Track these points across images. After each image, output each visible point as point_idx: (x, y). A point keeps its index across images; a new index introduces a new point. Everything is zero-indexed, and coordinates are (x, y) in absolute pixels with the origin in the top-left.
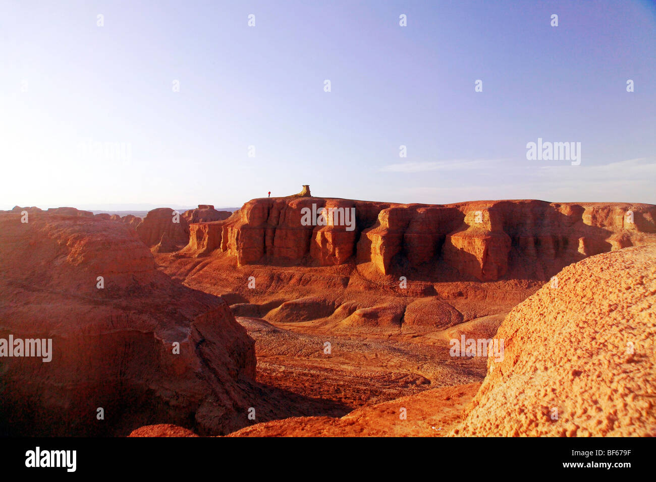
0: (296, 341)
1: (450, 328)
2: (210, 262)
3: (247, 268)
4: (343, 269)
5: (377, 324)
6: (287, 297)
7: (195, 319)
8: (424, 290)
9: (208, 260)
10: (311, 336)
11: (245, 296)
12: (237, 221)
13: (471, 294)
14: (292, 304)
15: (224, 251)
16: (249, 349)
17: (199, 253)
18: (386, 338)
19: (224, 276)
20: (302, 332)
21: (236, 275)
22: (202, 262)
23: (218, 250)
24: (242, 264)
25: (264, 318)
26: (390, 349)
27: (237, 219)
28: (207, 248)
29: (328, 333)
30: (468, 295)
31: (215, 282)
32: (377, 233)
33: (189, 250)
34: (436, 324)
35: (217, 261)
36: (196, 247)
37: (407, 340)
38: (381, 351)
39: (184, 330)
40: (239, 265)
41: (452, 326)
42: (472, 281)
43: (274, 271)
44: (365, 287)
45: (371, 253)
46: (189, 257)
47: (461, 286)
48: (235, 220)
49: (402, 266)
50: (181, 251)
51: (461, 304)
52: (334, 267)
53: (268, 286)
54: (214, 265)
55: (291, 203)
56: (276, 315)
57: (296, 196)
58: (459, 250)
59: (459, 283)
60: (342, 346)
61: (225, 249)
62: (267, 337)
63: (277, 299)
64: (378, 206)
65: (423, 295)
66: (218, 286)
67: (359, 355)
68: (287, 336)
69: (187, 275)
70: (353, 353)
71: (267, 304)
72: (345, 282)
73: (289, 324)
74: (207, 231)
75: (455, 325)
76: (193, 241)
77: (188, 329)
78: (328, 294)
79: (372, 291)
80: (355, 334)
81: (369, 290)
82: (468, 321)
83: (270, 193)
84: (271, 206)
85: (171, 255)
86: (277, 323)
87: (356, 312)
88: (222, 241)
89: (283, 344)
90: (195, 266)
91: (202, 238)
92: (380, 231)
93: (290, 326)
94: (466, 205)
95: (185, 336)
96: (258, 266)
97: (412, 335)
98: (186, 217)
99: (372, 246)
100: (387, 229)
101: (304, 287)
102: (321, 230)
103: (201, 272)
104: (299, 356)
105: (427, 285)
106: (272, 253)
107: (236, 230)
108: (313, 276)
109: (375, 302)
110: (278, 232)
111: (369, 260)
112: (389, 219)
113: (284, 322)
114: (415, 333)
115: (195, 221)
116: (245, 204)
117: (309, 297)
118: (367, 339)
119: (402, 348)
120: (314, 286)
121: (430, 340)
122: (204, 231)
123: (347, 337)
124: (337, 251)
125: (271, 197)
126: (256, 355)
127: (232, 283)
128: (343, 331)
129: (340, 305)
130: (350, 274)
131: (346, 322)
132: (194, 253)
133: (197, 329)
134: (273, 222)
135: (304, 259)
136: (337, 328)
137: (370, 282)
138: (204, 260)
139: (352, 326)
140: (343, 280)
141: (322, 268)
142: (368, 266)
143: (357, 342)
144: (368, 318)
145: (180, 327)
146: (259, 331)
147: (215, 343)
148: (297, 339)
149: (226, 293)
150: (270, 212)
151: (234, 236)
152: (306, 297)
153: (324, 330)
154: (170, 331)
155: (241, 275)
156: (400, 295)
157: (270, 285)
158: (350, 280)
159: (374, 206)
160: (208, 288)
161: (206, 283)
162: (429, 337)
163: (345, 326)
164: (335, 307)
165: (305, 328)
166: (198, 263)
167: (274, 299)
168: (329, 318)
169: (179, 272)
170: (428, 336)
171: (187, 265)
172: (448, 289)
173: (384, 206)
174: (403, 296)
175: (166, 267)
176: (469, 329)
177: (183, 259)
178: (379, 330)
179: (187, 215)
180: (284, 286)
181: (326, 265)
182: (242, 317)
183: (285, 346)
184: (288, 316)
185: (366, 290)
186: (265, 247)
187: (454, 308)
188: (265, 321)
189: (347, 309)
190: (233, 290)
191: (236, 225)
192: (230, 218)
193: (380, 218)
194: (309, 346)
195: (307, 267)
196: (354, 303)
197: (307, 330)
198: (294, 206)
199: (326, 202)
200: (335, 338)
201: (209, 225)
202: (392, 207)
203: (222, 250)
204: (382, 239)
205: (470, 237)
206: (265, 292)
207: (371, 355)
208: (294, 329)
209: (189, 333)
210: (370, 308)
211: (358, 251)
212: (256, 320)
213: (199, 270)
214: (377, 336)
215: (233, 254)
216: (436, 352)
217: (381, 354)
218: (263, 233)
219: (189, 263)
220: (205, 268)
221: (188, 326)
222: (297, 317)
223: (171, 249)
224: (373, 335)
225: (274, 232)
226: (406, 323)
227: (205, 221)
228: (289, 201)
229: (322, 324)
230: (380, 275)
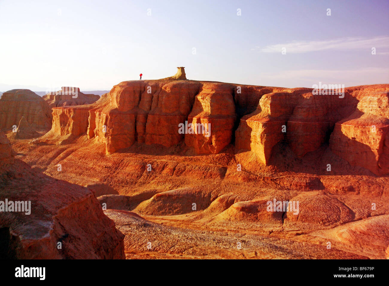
0: (168, 236)
1: (340, 227)
2: (76, 150)
3: (116, 157)
4: (219, 159)
5: (256, 219)
6: (159, 188)
7: (58, 211)
8: (309, 183)
9: (74, 147)
10: (184, 231)
11: (114, 186)
12: (105, 105)
13: (364, 189)
14: (165, 195)
15: (90, 138)
16: (118, 244)
17: (63, 140)
18: (266, 234)
19: (91, 165)
20: (175, 226)
21: (104, 164)
22: (66, 149)
23: (85, 136)
24: (111, 151)
25: (133, 211)
26: (270, 247)
27: (105, 103)
28: (72, 134)
29: (203, 227)
30: (360, 190)
31: (81, 171)
32: (258, 120)
33: (52, 136)
34: (322, 221)
35: (83, 148)
36: (59, 133)
37: (290, 237)
38: (261, 249)
39: (45, 224)
40: (107, 153)
41: (342, 224)
42: (365, 175)
43: (146, 159)
44: (244, 179)
45: (251, 142)
46: (52, 144)
47: (352, 180)
48: (103, 104)
49: (285, 156)
50: (43, 137)
51: (351, 200)
52: (211, 156)
53: (139, 177)
54: (79, 153)
55: (164, 86)
56: (147, 208)
57: (171, 79)
58: (349, 139)
59: (350, 176)
60: (218, 242)
61: (92, 135)
62: (138, 232)
63: (149, 190)
64: (259, 91)
65: (308, 188)
66: (84, 175)
67: (236, 253)
68: (159, 230)
69: (49, 164)
70: (230, 250)
71: (137, 195)
72: (223, 173)
73: (161, 217)
74: (71, 116)
75: (344, 223)
76: (56, 127)
77: (50, 223)
78: (203, 185)
79: (252, 183)
80: (232, 229)
81: (248, 182)
82: (360, 219)
83: (141, 75)
84: (143, 90)
85: (30, 142)
86: (148, 216)
87: (233, 205)
88: (89, 127)
89: (155, 240)
90: (58, 153)
91: (67, 123)
92: (261, 118)
93: (162, 219)
94: (360, 89)
95: (46, 231)
96: (128, 154)
97: (295, 233)
98: (48, 100)
99: (252, 134)
100: (269, 116)
101: (177, 178)
102: (197, 116)
103: (65, 160)
104: (171, 253)
105: (313, 178)
106: (144, 141)
107: (104, 116)
108: (188, 165)
109: (254, 195)
110: (150, 117)
111: (249, 149)
112: (271, 104)
113: (155, 215)
114: (299, 230)
115: (57, 105)
116: (115, 87)
117: (183, 188)
118: (246, 236)
119: (285, 246)
120: (189, 177)
121: (316, 239)
122: (69, 116)
123: (224, 233)
124: (214, 139)
125: (142, 79)
126: (125, 251)
127: (100, 172)
128: (219, 226)
129: (217, 197)
130: (227, 164)
131: (223, 216)
132: (58, 140)
133: (60, 223)
134: (146, 107)
135: (178, 147)
136: (213, 222)
137: (250, 173)
138: (68, 147)
139: (230, 220)
140: (220, 170)
141: (197, 157)
142: (247, 155)
143: (235, 238)
144: (246, 212)
145: (41, 221)
146: (128, 225)
147: (79, 239)
148: (170, 234)
149: (93, 184)
150: (142, 97)
151: (102, 122)
152: (179, 189)
153: (198, 224)
154: (28, 226)
155: (110, 164)
156: (282, 188)
157: (141, 175)
158: (228, 170)
159: (255, 91)
160: (74, 178)
161: (71, 172)
162: (315, 235)
163: (222, 221)
164: (211, 199)
165: (179, 222)
166: (62, 150)
167: (145, 190)
168: (205, 211)
169: (40, 161)
170: (313, 234)
171: (49, 152)
172: (337, 182)
173: (266, 90)
174: (286, 189)
175: (25, 155)
176: (362, 228)
177: (45, 146)
178: (259, 226)
179: (49, 98)
180: (156, 177)
181: (201, 154)
182: (110, 210)
183: (156, 241)
184: (160, 208)
185: (245, 181)
186: (136, 134)
187: (344, 204)
188: (135, 214)
189: (224, 202)
190: (101, 180)
191: (104, 109)
192: (97, 102)
193: (261, 103)
194: (183, 241)
195: (181, 155)
196: (232, 195)
197: (180, 224)
198: (168, 90)
199: (203, 85)
200: (211, 234)
201: (75, 110)
202: (275, 91)
203: (88, 137)
204: (263, 126)
205: (364, 125)
206: (136, 183)
207: (250, 254)
208: (166, 223)
209: (51, 228)
210: (249, 201)
211: (236, 139)
212: (125, 212)
213: (63, 158)
214: (256, 232)
215: (101, 141)
216: (323, 253)
217: (261, 253)
218: (134, 119)
219: (51, 151)
220: (70, 157)
221: (50, 219)
222: (169, 210)
223: (31, 135)
224: (252, 231)
225: (146, 117)
226: (289, 219)
227: (70, 105)
228: (163, 85)
229: (197, 218)
230: (261, 165)
